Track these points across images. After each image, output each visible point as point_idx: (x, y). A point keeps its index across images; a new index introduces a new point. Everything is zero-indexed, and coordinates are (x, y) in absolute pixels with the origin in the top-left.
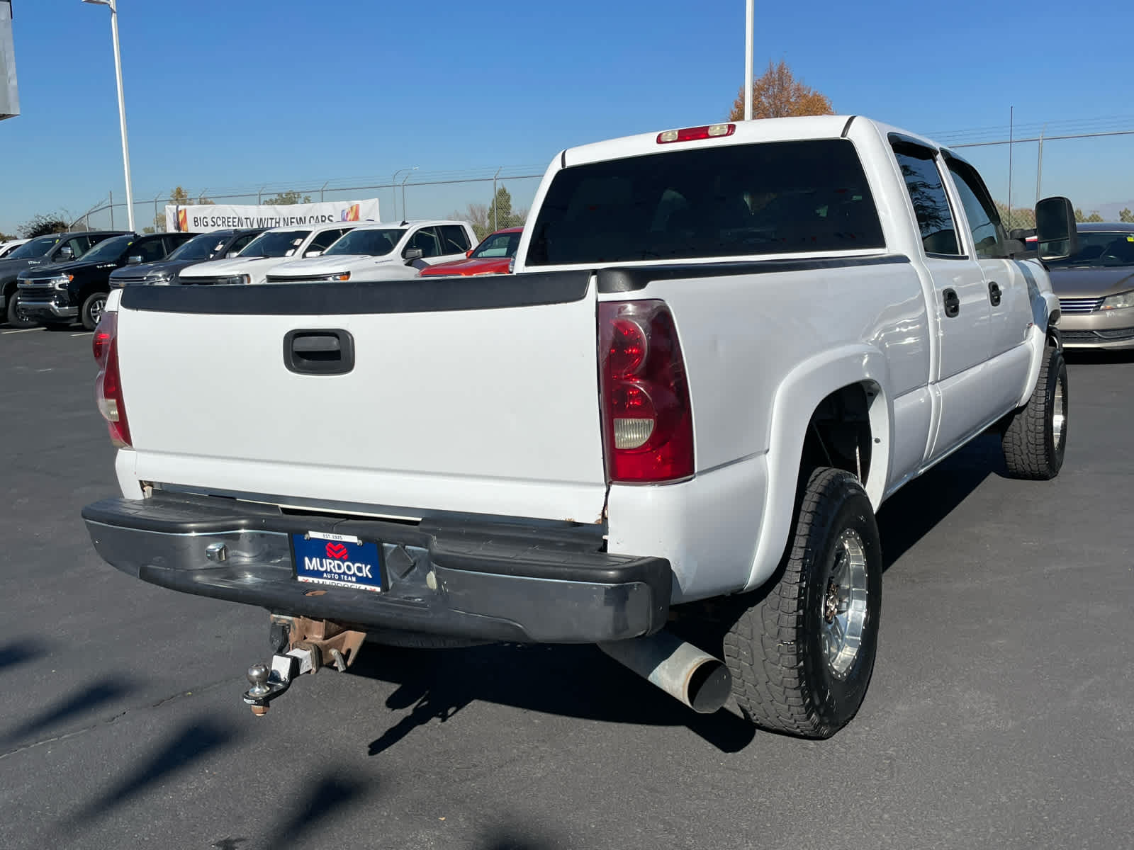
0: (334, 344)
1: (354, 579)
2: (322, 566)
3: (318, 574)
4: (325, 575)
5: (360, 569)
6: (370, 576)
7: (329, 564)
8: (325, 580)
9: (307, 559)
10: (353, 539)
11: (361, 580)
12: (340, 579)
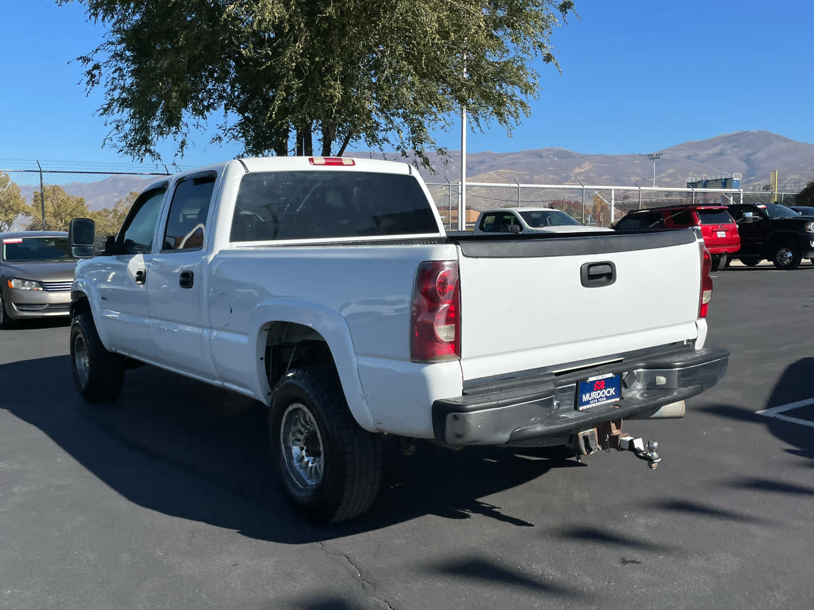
0: (607, 269)
1: (605, 399)
2: (590, 397)
3: (588, 402)
4: (591, 402)
5: (609, 392)
6: (614, 394)
7: (594, 394)
8: (592, 405)
9: (584, 395)
10: (610, 375)
11: (608, 398)
12: (598, 402)
